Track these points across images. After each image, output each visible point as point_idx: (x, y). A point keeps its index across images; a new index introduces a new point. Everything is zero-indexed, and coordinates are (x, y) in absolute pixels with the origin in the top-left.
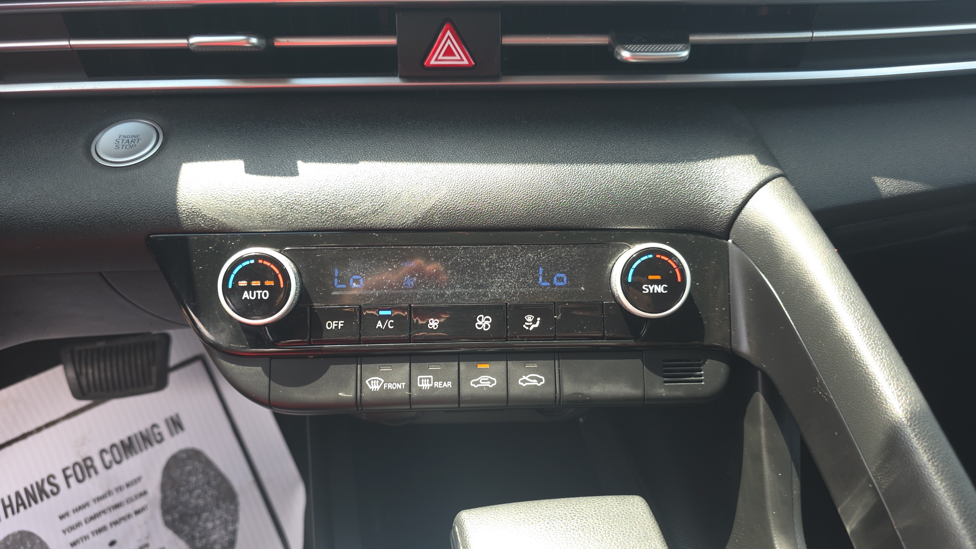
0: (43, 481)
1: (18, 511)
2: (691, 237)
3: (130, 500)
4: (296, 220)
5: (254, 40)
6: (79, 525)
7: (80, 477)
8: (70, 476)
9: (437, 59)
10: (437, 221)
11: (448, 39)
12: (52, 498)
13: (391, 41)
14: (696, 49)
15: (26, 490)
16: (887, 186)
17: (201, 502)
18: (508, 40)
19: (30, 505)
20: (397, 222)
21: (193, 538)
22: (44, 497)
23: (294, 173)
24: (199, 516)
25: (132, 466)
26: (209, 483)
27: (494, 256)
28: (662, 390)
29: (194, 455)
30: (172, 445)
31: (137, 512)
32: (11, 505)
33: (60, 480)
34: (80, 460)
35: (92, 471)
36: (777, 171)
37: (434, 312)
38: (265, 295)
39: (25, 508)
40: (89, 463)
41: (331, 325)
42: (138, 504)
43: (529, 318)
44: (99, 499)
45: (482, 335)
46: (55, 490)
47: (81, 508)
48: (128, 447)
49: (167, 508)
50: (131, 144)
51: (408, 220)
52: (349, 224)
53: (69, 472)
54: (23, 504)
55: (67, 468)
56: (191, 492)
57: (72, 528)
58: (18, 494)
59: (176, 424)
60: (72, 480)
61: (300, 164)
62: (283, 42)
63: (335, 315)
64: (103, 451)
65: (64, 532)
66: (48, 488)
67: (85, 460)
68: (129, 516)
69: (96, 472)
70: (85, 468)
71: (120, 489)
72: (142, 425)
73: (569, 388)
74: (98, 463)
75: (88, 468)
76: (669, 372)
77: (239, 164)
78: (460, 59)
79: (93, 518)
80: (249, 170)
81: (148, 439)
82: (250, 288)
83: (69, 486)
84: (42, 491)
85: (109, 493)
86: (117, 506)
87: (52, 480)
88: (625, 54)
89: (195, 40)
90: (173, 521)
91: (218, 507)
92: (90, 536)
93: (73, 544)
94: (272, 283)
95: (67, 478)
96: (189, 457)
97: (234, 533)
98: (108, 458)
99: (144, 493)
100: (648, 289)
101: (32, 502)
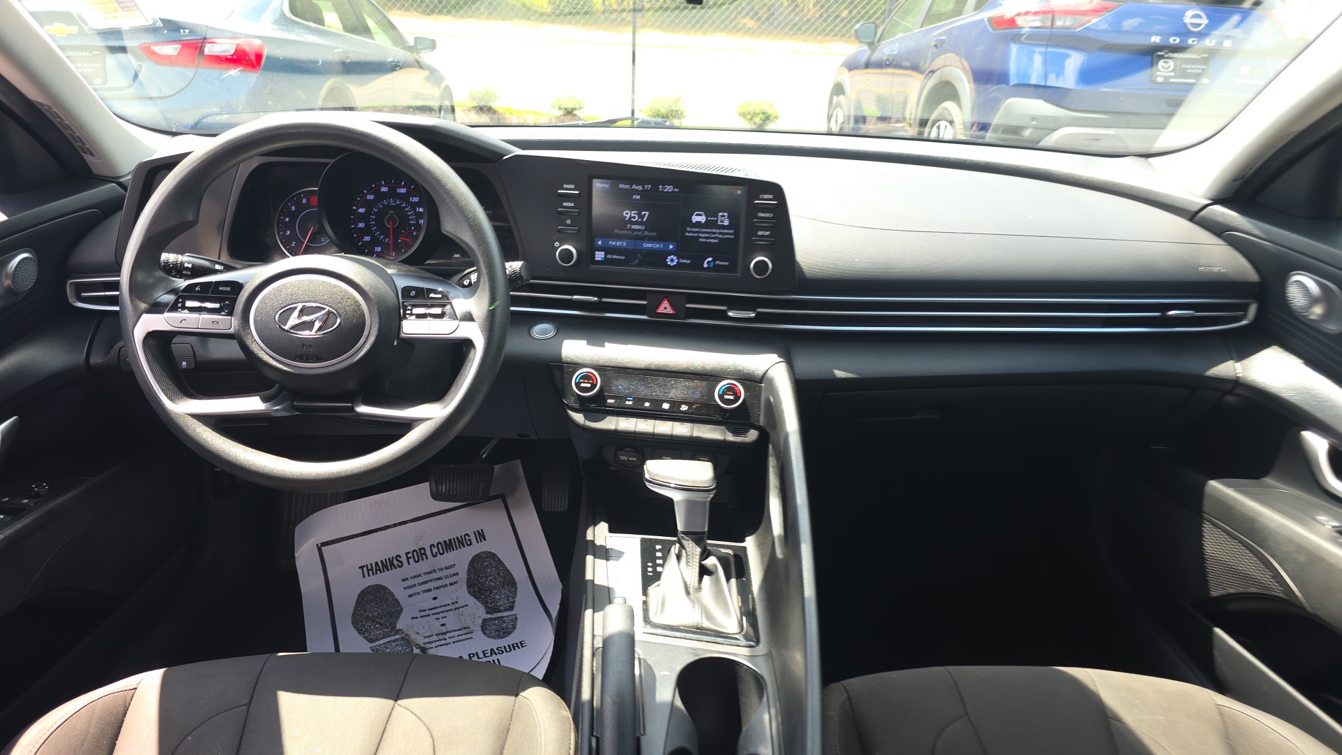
0: (393, 557)
1: (376, 574)
2: (748, 382)
3: (447, 577)
4: (601, 362)
5: (596, 299)
6: (414, 585)
7: (417, 560)
8: (410, 558)
9: (661, 310)
10: (653, 367)
11: (665, 304)
12: (398, 568)
13: (645, 302)
14: (758, 314)
15: (382, 561)
16: (839, 374)
17: (493, 584)
18: (688, 305)
19: (384, 571)
20: (638, 366)
21: (487, 602)
22: (393, 568)
23: (604, 346)
24: (491, 592)
25: (450, 557)
26: (499, 574)
27: (673, 382)
28: (730, 437)
29: (492, 556)
30: (478, 548)
31: (451, 584)
32: (372, 569)
33: (404, 559)
34: (417, 549)
35: (424, 556)
36: (782, 360)
37: (648, 400)
38: (589, 385)
39: (381, 572)
40: (423, 552)
41: (609, 401)
42: (452, 580)
43: (683, 406)
44: (428, 573)
45: (665, 411)
46: (400, 564)
47: (415, 577)
48: (449, 546)
49: (470, 585)
50: (545, 332)
51: (642, 366)
52: (621, 365)
53: (410, 555)
54: (379, 570)
55: (409, 553)
56: (487, 577)
57: (410, 587)
58: (376, 563)
59: (481, 536)
60: (411, 560)
61: (606, 344)
62: (605, 300)
63: (611, 398)
64: (432, 545)
65: (405, 588)
66: (395, 562)
67: (420, 549)
68: (446, 585)
69: (427, 558)
70: (419, 555)
71: (441, 569)
72: (460, 533)
73: (695, 434)
74: (428, 552)
75: (422, 554)
76: (736, 432)
77: (585, 342)
78: (670, 311)
79: (423, 583)
80: (588, 344)
81: (462, 542)
82: (584, 382)
83: (409, 564)
84: (392, 564)
85: (435, 571)
86: (439, 579)
87: (398, 558)
88: (730, 314)
89: (575, 297)
90: (474, 592)
91: (503, 588)
92: (421, 593)
93: (410, 596)
94: (591, 382)
95: (408, 559)
96: (487, 557)
97: (514, 602)
98: (435, 550)
99: (457, 574)
100: (726, 397)
101: (385, 570)
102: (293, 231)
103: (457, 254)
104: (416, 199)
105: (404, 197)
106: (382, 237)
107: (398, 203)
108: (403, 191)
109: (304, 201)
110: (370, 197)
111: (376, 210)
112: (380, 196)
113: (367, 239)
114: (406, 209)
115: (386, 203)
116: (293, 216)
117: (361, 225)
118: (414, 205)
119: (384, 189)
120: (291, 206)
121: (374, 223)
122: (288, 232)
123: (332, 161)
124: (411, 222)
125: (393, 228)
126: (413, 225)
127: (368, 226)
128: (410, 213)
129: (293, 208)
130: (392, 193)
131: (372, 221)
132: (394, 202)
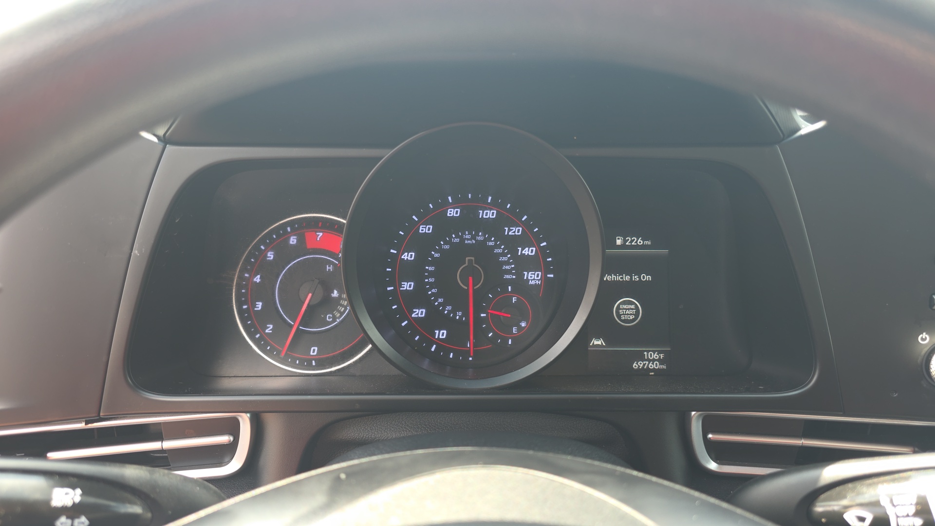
102: (269, 304)
103: (598, 338)
104: (516, 231)
105: (494, 228)
106: (449, 308)
107: (480, 238)
108: (490, 214)
109: (293, 240)
110: (425, 229)
111: (436, 255)
112: (444, 227)
113: (419, 313)
114: (496, 251)
115: (457, 240)
116: (270, 271)
117: (407, 286)
118: (513, 243)
119: (452, 213)
120: (266, 251)
121: (432, 280)
122: (259, 305)
123: (388, 153)
124: (507, 277)
125: (474, 291)
126: (510, 282)
127: (420, 287)
128: (505, 259)
129: (271, 256)
130: (470, 221)
131: (428, 277)
132: (473, 238)
